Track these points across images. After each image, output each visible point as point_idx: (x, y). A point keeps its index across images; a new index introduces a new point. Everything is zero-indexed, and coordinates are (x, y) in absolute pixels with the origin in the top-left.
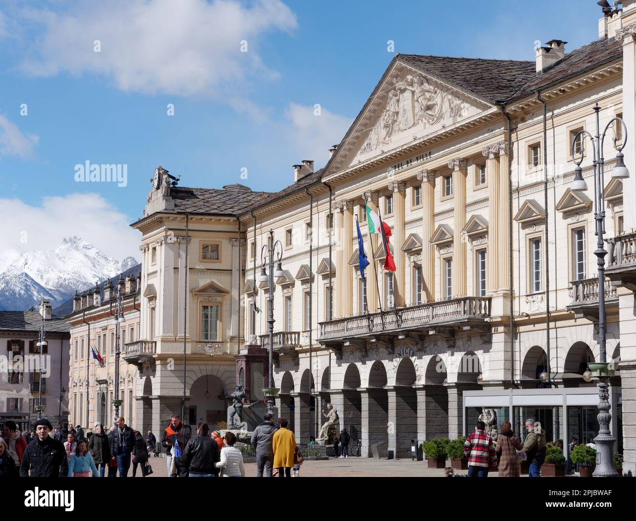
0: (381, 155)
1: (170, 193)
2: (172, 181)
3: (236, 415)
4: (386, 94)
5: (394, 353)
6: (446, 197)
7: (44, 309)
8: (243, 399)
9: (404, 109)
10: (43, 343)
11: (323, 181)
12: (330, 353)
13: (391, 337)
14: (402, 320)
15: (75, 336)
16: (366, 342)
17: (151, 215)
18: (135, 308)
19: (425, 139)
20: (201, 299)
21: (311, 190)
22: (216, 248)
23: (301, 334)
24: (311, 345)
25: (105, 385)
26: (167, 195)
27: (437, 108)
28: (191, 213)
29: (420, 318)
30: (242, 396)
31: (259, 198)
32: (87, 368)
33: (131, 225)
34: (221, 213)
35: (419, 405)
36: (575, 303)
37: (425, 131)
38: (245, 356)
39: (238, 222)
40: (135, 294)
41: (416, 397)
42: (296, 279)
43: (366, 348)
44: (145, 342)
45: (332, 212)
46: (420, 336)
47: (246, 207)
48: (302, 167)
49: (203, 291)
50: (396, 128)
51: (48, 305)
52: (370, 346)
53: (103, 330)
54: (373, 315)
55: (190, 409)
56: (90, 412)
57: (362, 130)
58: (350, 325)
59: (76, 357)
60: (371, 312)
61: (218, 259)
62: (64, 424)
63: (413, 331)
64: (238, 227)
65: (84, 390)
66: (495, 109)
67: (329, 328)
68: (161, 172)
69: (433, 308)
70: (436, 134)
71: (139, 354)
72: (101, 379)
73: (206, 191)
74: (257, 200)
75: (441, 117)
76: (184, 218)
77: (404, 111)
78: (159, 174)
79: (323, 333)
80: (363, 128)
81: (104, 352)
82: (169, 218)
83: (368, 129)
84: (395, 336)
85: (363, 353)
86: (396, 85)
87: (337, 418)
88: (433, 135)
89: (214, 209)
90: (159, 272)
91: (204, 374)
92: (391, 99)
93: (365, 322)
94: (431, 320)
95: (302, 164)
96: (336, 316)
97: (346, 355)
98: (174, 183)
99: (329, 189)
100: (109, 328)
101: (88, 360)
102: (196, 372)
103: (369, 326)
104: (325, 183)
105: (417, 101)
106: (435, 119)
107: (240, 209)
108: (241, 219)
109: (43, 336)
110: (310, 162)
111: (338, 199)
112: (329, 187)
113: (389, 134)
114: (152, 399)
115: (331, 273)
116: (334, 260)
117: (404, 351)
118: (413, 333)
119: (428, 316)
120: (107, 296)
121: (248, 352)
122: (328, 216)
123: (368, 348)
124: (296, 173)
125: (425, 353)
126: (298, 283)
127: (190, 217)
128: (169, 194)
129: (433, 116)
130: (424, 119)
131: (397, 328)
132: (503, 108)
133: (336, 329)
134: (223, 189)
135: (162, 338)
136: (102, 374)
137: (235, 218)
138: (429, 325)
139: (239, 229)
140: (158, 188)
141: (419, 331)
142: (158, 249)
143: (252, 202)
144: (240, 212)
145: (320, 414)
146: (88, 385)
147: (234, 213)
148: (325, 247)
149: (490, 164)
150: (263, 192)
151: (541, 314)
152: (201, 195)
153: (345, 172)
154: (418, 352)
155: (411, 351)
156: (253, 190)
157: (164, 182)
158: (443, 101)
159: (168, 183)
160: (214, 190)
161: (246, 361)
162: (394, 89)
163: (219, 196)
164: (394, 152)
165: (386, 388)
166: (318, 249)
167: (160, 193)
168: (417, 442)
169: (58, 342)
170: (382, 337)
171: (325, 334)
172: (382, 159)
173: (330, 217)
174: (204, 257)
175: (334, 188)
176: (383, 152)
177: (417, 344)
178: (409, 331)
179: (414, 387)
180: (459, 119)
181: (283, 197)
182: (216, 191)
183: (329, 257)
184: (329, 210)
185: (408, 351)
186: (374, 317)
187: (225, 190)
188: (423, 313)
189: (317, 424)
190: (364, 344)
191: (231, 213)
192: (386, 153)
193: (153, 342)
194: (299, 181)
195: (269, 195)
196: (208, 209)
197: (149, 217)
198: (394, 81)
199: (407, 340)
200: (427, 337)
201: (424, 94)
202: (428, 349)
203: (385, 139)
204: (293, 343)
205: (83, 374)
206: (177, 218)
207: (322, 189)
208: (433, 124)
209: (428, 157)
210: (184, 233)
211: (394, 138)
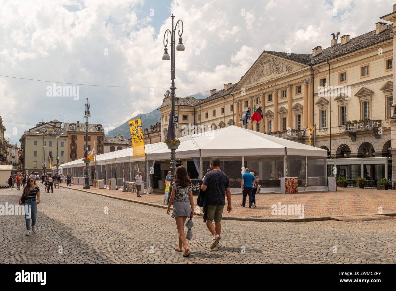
6: (283, 98)
11: (231, 94)
21: (225, 97)
22: (187, 117)
26: (171, 100)
27: (280, 68)
28: (180, 105)
33: (157, 110)
34: (188, 105)
36: (346, 131)
37: (277, 76)
45: (234, 104)
50: (262, 75)
51: (122, 136)
61: (187, 120)
64: (194, 110)
66: (308, 67)
68: (168, 92)
76: (177, 107)
77: (266, 69)
83: (250, 76)
86: (264, 61)
89: (186, 104)
92: (261, 66)
99: (232, 96)
105: (272, 66)
108: (195, 107)
111: (236, 100)
113: (259, 78)
115: (233, 124)
116: (234, 120)
122: (232, 106)
129: (279, 71)
130: (274, 72)
132: (312, 67)
137: (193, 107)
140: (167, 97)
144: (194, 105)
148: (231, 115)
151: (327, 135)
157: (170, 95)
158: (283, 66)
164: (263, 83)
166: (227, 116)
167: (168, 99)
169: (126, 147)
172: (257, 86)
174: (183, 120)
175: (235, 96)
176: (258, 84)
180: (290, 72)
183: (232, 119)
184: (232, 103)
191: (191, 105)
195: (202, 100)
201: (275, 64)
203: (257, 79)
207: (229, 97)
208: (278, 74)
209: (276, 84)
210: (177, 112)
211: (261, 79)
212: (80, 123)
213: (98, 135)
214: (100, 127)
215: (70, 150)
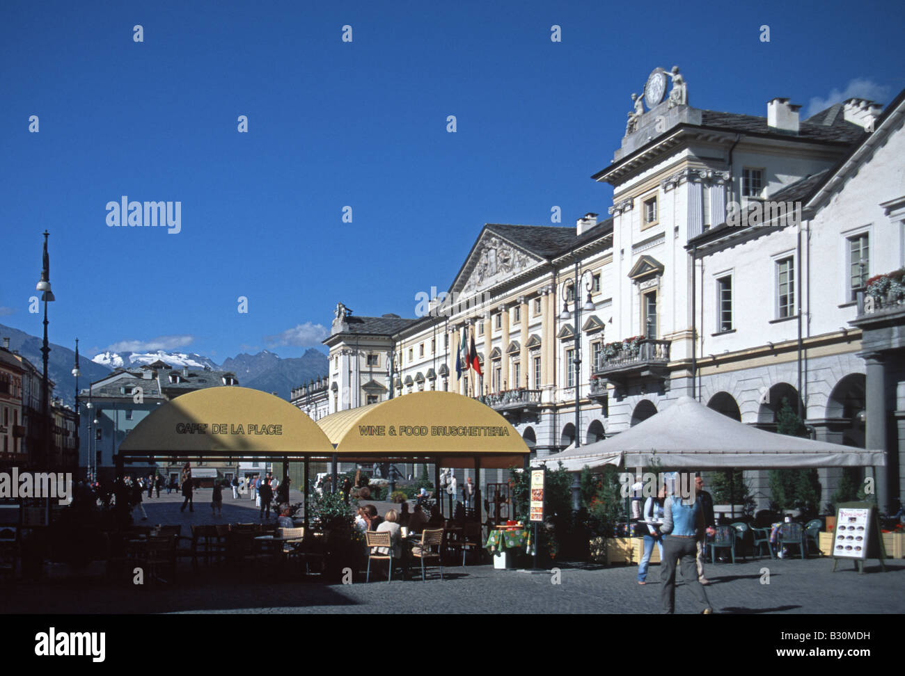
2: (347, 312)
4: (479, 251)
6: (517, 322)
9: (491, 261)
17: (334, 336)
18: (326, 398)
20: (367, 391)
22: (376, 358)
26: (345, 322)
27: (511, 261)
28: (360, 334)
31: (405, 323)
34: (380, 333)
36: (592, 394)
37: (504, 277)
39: (389, 339)
40: (326, 388)
42: (426, 378)
45: (448, 332)
49: (367, 387)
61: (378, 365)
66: (545, 262)
68: (340, 306)
73: (370, 319)
74: (403, 324)
75: (513, 267)
76: (356, 337)
78: (339, 308)
82: (345, 337)
89: (375, 331)
90: (339, 374)
94: (505, 405)
98: (349, 314)
99: (445, 317)
105: (499, 256)
106: (510, 269)
108: (391, 338)
111: (450, 324)
113: (482, 279)
115: (446, 373)
116: (449, 365)
122: (445, 336)
126: (427, 380)
127: (360, 336)
132: (550, 261)
137: (387, 337)
139: (391, 344)
140: (338, 317)
142: (339, 358)
143: (400, 326)
147: (388, 334)
148: (443, 356)
149: (543, 299)
151: (573, 401)
152: (367, 322)
156: (401, 318)
158: (514, 255)
159: (345, 314)
160: (376, 318)
162: (485, 248)
163: (379, 323)
166: (439, 358)
167: (340, 321)
173: (447, 336)
174: (368, 364)
180: (524, 268)
183: (445, 363)
187: (383, 318)
191: (386, 333)
196: (371, 331)
198: (484, 242)
203: (478, 282)
206: (351, 337)
208: (508, 272)
209: (505, 294)
210: (355, 347)
211: (484, 282)
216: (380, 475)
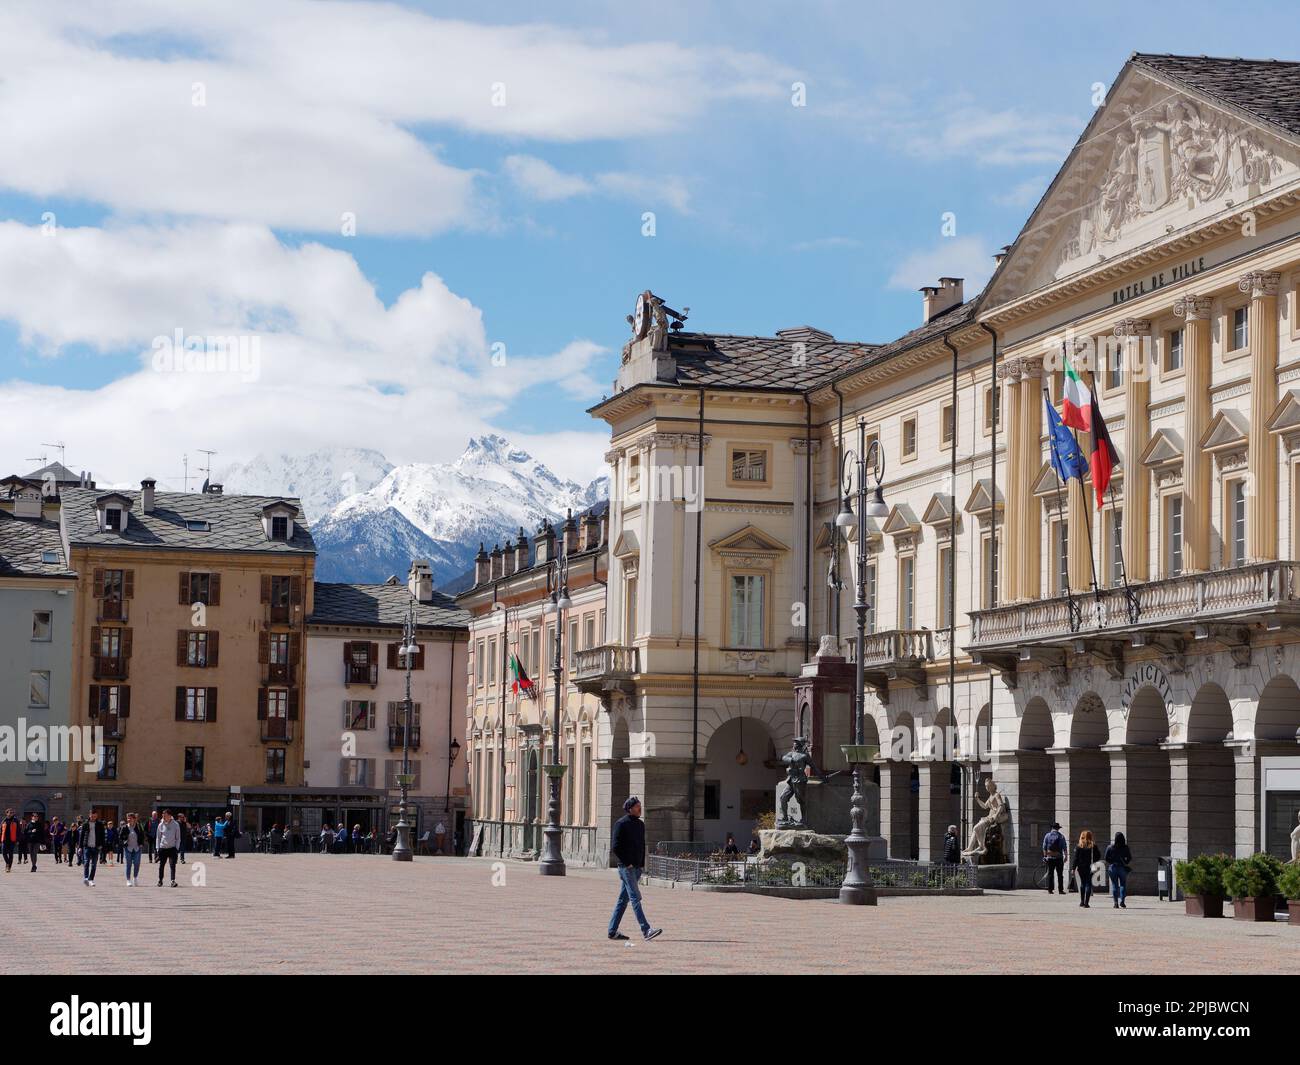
0: (1099, 265)
1: (668, 345)
2: (671, 319)
3: (793, 799)
4: (1110, 139)
5: (1122, 678)
6: (1235, 353)
7: (418, 580)
8: (808, 767)
9: (1148, 168)
10: (411, 648)
11: (983, 318)
12: (992, 676)
13: (1117, 644)
14: (1138, 609)
15: (478, 634)
16: (1065, 652)
17: (629, 391)
18: (597, 580)
19: (1191, 231)
20: (729, 561)
21: (954, 338)
22: (761, 459)
23: (934, 635)
24: (952, 658)
25: (536, 737)
26: (661, 350)
27: (1217, 167)
28: (710, 387)
29: (1177, 605)
30: (805, 761)
31: (849, 356)
32: (501, 700)
33: (588, 411)
34: (772, 385)
35: (1174, 784)
37: (1191, 214)
38: (812, 679)
39: (806, 405)
40: (596, 548)
41: (1169, 767)
42: (923, 523)
43: (1065, 665)
44: (617, 649)
45: (997, 384)
46: (1177, 643)
47: (823, 374)
48: (939, 292)
49: (733, 547)
50: (1131, 208)
51: (427, 571)
52: (1074, 660)
53: (534, 623)
54: (1078, 598)
55: (706, 787)
56: (508, 790)
57: (1061, 213)
58: (1032, 619)
59: (481, 677)
60: (1076, 592)
61: (764, 480)
62: (458, 812)
63: (1162, 631)
64: (805, 414)
65: (495, 745)
67: (989, 624)
68: (649, 301)
69: (1204, 584)
70: (1214, 221)
71: (602, 673)
72: (530, 723)
73: (742, 340)
74: (845, 359)
75: (1224, 184)
76: (696, 396)
77: (1148, 172)
78: (646, 305)
79: (977, 634)
80: (1064, 210)
81: (536, 668)
82: (664, 395)
83: (1072, 211)
84: (1124, 641)
85: (1060, 677)
86: (1132, 119)
87: (1006, 809)
88: (1208, 224)
89: (757, 378)
90: (644, 507)
91: (735, 715)
92: (1122, 149)
93: (1062, 613)
94: (1200, 608)
95: (939, 285)
96: (1003, 600)
97: (1024, 679)
98: (675, 325)
99: (991, 335)
100: (547, 618)
101: (504, 684)
102: (718, 710)
103: (1071, 620)
104: (982, 324)
105: (1176, 151)
106: (1213, 189)
107: (810, 379)
108: (813, 398)
109: (412, 634)
110: (957, 281)
111: (1010, 357)
112: (992, 332)
113: (1116, 222)
114: (628, 766)
115: (993, 510)
116: (1002, 484)
117: (1145, 672)
118: (1165, 635)
119: (1193, 601)
120: (542, 555)
121: (819, 670)
122: (989, 392)
123: (1069, 666)
124: (927, 305)
125: (1187, 677)
126: (929, 532)
127: (708, 393)
128: (665, 347)
129: (1207, 182)
130: (1189, 190)
131: (1129, 624)
133: (1003, 625)
134: (775, 337)
135: (649, 641)
136: (530, 713)
137: (800, 397)
138: (1195, 619)
139: (809, 418)
140: (643, 335)
141: (1175, 632)
142: (642, 458)
143: (836, 364)
144: (810, 384)
145: (970, 800)
146: (503, 735)
147: (797, 387)
148: (982, 456)
150: (859, 344)
152: (731, 349)
153: (1024, 301)
154: (1173, 677)
155: (1159, 674)
156: (838, 340)
157: (655, 323)
158: (1229, 151)
159: (663, 323)
160: (757, 338)
161: (814, 690)
162: (1128, 128)
163: (769, 352)
164: (1126, 258)
165: (1106, 749)
166: (971, 460)
167: (646, 347)
168: (1170, 862)
169: (446, 646)
170: (1097, 642)
171: (981, 636)
172: (1101, 273)
173: (994, 396)
174: (737, 477)
175: (1003, 334)
176: (1103, 260)
177: (1171, 658)
178: (1155, 631)
179: (1164, 748)
180: (1263, 189)
181: (898, 353)
182: (762, 341)
183: (990, 477)
184: (991, 381)
185: (1152, 673)
186: (1080, 603)
187: (779, 338)
188: (1185, 593)
189: (965, 821)
190: (1061, 658)
191: (792, 385)
192: (1109, 261)
193: (633, 649)
194: (932, 319)
195: (872, 348)
196: (744, 378)
197: (624, 393)
198: (1127, 109)
199: (1150, 650)
200: (1192, 645)
201: (1191, 138)
202: (1193, 669)
203: (1107, 231)
204: (917, 654)
205: (494, 714)
206: (680, 395)
207: (978, 337)
208: (1207, 200)
209: (1197, 268)
210: (696, 427)
211: (1125, 228)
212: (158, 488)
213: (265, 566)
214: (281, 514)
215: (89, 661)
216: (798, 817)
